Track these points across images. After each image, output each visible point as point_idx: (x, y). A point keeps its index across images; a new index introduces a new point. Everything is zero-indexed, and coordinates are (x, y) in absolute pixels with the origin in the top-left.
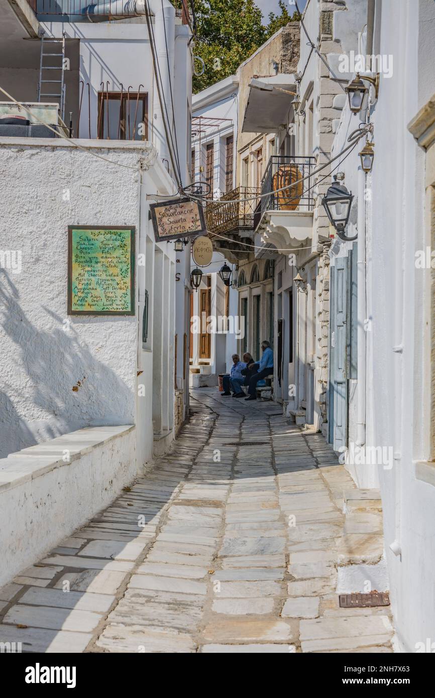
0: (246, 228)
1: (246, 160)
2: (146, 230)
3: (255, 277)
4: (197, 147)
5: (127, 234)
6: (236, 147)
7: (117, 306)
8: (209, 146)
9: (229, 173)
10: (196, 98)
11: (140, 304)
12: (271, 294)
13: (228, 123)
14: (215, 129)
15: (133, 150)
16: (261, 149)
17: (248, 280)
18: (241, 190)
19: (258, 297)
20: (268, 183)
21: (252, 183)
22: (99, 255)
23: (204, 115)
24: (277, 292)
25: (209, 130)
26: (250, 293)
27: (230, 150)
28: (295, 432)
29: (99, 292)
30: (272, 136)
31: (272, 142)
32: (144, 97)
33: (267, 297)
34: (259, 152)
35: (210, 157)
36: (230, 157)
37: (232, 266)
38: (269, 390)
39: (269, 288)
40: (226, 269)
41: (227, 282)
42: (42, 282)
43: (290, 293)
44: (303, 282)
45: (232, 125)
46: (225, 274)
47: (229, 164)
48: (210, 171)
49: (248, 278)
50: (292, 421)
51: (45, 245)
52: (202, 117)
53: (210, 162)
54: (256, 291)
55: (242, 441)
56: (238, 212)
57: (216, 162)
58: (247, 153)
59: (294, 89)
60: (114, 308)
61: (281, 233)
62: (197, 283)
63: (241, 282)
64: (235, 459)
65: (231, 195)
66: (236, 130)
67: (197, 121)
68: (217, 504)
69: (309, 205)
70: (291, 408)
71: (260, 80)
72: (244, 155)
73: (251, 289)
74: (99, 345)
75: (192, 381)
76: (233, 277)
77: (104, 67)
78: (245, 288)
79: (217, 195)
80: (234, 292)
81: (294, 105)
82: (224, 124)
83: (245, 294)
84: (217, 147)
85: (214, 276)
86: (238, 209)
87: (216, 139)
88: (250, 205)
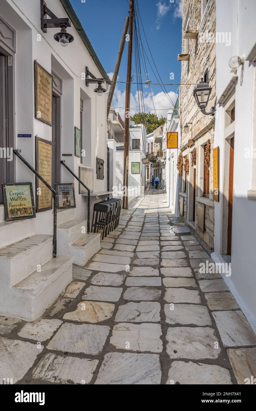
0: (155, 158)
1: (155, 147)
2: (141, 163)
3: (156, 166)
4: (147, 144)
5: (139, 163)
6: (153, 144)
7: (138, 172)
8: (149, 144)
9: (152, 148)
10: (147, 136)
11: (141, 172)
12: (159, 169)
15: (140, 152)
18: (154, 152)
19: (157, 169)
20: (158, 153)
21: (156, 151)
22: (135, 166)
23: (148, 139)
24: (160, 169)
25: (149, 141)
27: (152, 145)
28: (162, 190)
29: (135, 171)
31: (159, 144)
32: (139, 140)
34: (157, 146)
35: (149, 146)
36: (152, 146)
37: (153, 164)
39: (158, 168)
40: (151, 165)
41: (152, 167)
43: (162, 169)
44: (163, 168)
47: (152, 147)
48: (149, 148)
49: (155, 166)
50: (161, 189)
53: (149, 147)
54: (156, 168)
56: (153, 156)
57: (150, 147)
58: (155, 145)
59: (162, 138)
60: (137, 173)
61: (160, 161)
63: (154, 167)
64: (153, 193)
65: (152, 153)
66: (154, 142)
68: (150, 197)
69: (164, 157)
70: (161, 187)
71: (157, 137)
72: (155, 146)
75: (146, 183)
77: (133, 135)
79: (150, 152)
80: (153, 168)
84: (150, 144)
85: (150, 166)
87: (150, 143)
88: (155, 155)
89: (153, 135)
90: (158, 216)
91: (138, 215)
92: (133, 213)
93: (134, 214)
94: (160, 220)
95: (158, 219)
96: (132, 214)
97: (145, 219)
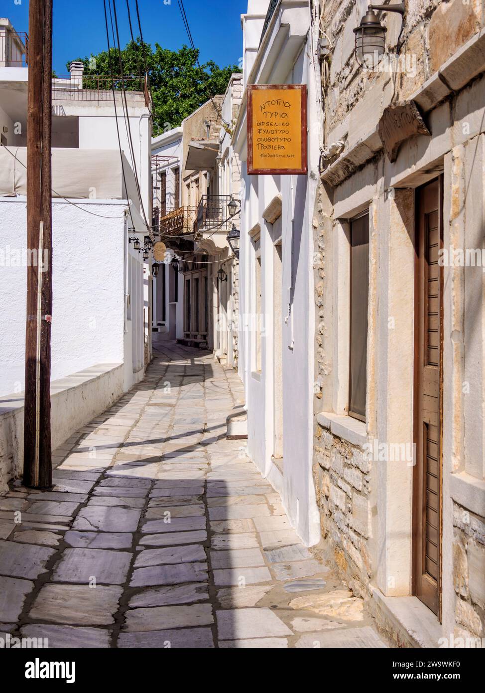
0: (188, 233)
1: (189, 186)
3: (195, 267)
6: (182, 177)
8: (163, 175)
9: (177, 193)
12: (206, 278)
13: (175, 159)
14: (166, 163)
15: (120, 205)
16: (198, 179)
17: (190, 268)
18: (186, 208)
19: (197, 280)
20: (202, 209)
21: (193, 203)
23: (159, 154)
25: (162, 164)
26: (192, 276)
27: (178, 178)
30: (205, 172)
31: (205, 175)
33: (203, 279)
34: (197, 181)
35: (164, 181)
36: (178, 183)
37: (180, 259)
38: (205, 342)
39: (204, 274)
40: (175, 260)
41: (176, 269)
42: (69, 282)
45: (178, 161)
46: (174, 264)
51: (70, 260)
52: (157, 156)
53: (163, 185)
54: (196, 276)
55: (186, 374)
56: (183, 223)
57: (168, 186)
58: (188, 181)
59: (217, 147)
61: (210, 243)
62: (156, 272)
63: (186, 269)
66: (182, 165)
67: (155, 158)
69: (227, 226)
70: (218, 354)
71: (196, 143)
72: (187, 183)
73: (192, 274)
74: (102, 318)
76: (179, 266)
78: (189, 273)
79: (169, 210)
80: (181, 276)
81: (217, 160)
82: (172, 160)
83: (189, 277)
84: (168, 175)
86: (183, 221)
87: (168, 170)
88: (190, 218)
89: (177, 139)
90: (203, 536)
91: (99, 532)
92: (75, 515)
93: (80, 523)
94: (214, 564)
95: (208, 560)
96: (70, 525)
97: (136, 554)
